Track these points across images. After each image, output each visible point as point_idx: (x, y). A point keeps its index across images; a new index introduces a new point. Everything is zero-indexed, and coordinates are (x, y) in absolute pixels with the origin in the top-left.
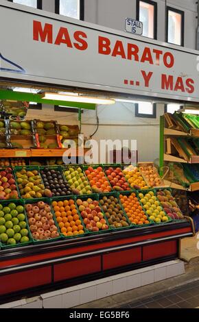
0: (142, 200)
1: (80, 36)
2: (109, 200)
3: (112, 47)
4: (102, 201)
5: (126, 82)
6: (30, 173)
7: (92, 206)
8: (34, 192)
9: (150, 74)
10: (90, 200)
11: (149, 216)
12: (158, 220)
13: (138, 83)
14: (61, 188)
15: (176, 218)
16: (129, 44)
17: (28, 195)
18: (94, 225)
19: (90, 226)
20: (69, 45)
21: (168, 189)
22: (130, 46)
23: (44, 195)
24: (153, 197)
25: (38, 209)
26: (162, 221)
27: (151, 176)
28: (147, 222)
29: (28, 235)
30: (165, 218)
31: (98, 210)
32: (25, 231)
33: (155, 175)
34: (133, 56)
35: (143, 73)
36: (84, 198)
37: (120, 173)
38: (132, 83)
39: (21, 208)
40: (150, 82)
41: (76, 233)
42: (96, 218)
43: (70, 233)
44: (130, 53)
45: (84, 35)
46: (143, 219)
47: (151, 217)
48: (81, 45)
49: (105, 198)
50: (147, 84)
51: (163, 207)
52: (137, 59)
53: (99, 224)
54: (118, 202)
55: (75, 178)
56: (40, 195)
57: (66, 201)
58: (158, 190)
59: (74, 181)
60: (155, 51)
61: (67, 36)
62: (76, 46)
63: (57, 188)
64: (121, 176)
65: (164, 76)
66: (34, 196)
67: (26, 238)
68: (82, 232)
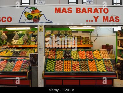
0: (97, 63)
1: (70, 9)
2: (84, 62)
3: (81, 10)
4: (81, 62)
5: (87, 21)
6: (61, 52)
7: (77, 63)
8: (59, 57)
9: (98, 17)
10: (76, 61)
11: (98, 69)
12: (101, 71)
13: (92, 21)
14: (68, 57)
15: (110, 71)
16: (88, 8)
17: (57, 58)
18: (75, 69)
19: (73, 70)
20: (66, 12)
21: (110, 60)
22: (88, 9)
23: (62, 58)
24: (102, 62)
25: (59, 62)
26: (103, 71)
27: (104, 54)
28: (96, 71)
29: (54, 70)
30: (105, 70)
31: (78, 65)
32: (53, 68)
33: (106, 54)
34: (90, 12)
35: (95, 17)
36: (74, 61)
37: (91, 53)
38: (90, 21)
39: (54, 61)
40: (98, 20)
41: (68, 71)
42: (77, 67)
43: (66, 71)
44: (89, 11)
45: (71, 8)
46: (95, 70)
47: (99, 70)
48: (70, 12)
49: (82, 61)
50: (96, 21)
51: (106, 66)
52: (91, 12)
53: (77, 69)
54: (87, 63)
55: (74, 54)
56: (60, 58)
57: (68, 61)
58: (105, 60)
59: (73, 55)
60: (99, 8)
61: (65, 10)
62: (68, 12)
63: (66, 57)
64: (91, 54)
65: (104, 17)
66: (59, 59)
67: (53, 70)
68: (70, 71)
